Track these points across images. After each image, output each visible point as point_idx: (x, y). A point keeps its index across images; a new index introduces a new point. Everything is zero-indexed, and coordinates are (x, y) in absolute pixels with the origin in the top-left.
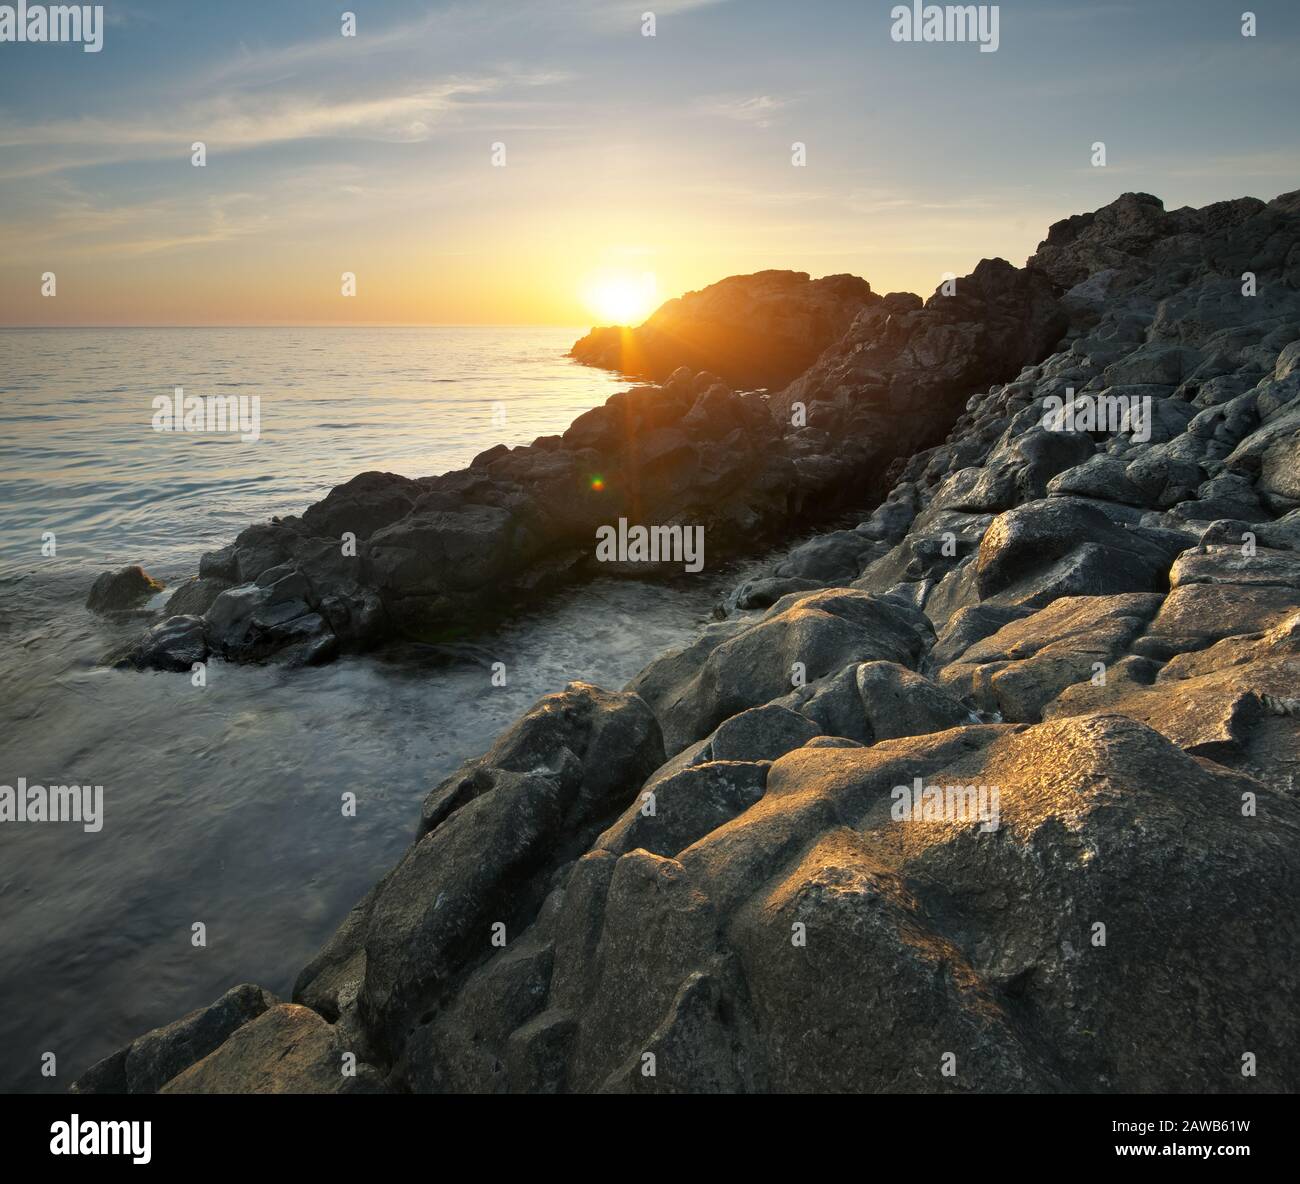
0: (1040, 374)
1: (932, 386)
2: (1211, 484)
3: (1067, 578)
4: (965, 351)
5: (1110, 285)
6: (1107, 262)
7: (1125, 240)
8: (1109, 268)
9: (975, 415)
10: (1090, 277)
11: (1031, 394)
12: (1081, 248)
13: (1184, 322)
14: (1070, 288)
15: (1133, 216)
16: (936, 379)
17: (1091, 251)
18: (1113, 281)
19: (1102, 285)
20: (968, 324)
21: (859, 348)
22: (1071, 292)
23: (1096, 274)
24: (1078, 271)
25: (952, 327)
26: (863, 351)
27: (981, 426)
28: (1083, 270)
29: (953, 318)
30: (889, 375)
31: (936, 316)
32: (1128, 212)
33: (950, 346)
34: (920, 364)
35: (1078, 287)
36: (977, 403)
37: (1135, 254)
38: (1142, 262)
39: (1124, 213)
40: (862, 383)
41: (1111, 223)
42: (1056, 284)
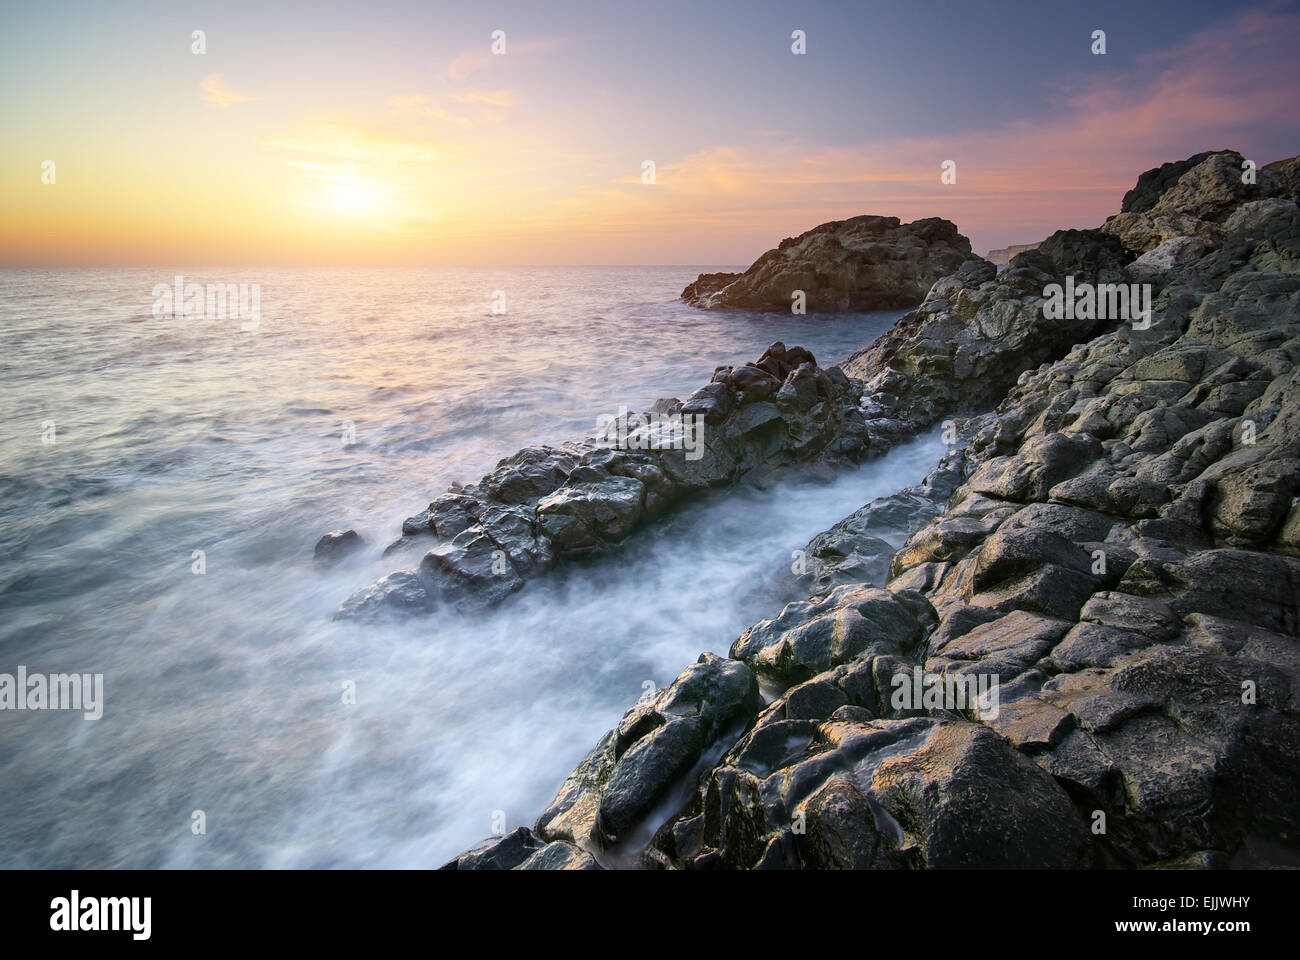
0: (1086, 354)
1: (993, 356)
2: (1169, 506)
3: (1028, 591)
4: (1027, 324)
5: (1180, 253)
6: (1178, 228)
7: (1202, 206)
8: (1182, 235)
9: (1023, 390)
10: (1161, 244)
11: (1072, 377)
12: (1157, 216)
13: (1219, 322)
14: (1141, 253)
15: (1215, 181)
16: (997, 350)
17: (1165, 218)
18: (1184, 247)
19: (1172, 253)
20: (1032, 298)
21: (932, 317)
22: (1140, 260)
23: (1168, 241)
24: (1152, 237)
25: (1018, 302)
26: (935, 321)
27: (1027, 400)
28: (1155, 237)
29: (1020, 292)
30: (954, 346)
31: (1005, 291)
32: (1211, 177)
33: (1014, 319)
34: (985, 335)
35: (1148, 254)
36: (1027, 379)
37: (1210, 220)
38: (1215, 229)
39: (1207, 177)
40: (930, 354)
41: (1193, 185)
42: (1127, 249)
